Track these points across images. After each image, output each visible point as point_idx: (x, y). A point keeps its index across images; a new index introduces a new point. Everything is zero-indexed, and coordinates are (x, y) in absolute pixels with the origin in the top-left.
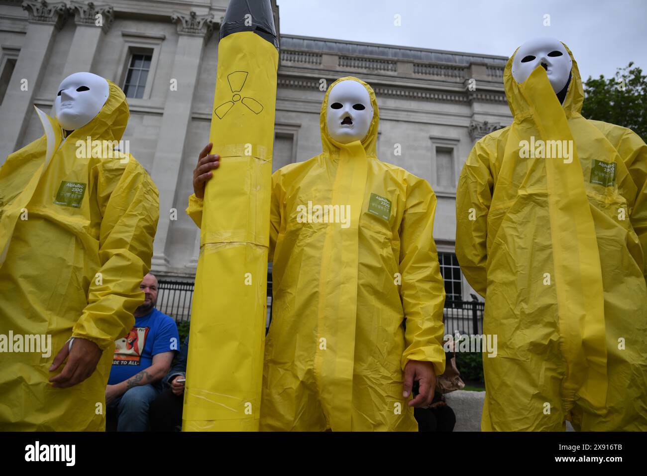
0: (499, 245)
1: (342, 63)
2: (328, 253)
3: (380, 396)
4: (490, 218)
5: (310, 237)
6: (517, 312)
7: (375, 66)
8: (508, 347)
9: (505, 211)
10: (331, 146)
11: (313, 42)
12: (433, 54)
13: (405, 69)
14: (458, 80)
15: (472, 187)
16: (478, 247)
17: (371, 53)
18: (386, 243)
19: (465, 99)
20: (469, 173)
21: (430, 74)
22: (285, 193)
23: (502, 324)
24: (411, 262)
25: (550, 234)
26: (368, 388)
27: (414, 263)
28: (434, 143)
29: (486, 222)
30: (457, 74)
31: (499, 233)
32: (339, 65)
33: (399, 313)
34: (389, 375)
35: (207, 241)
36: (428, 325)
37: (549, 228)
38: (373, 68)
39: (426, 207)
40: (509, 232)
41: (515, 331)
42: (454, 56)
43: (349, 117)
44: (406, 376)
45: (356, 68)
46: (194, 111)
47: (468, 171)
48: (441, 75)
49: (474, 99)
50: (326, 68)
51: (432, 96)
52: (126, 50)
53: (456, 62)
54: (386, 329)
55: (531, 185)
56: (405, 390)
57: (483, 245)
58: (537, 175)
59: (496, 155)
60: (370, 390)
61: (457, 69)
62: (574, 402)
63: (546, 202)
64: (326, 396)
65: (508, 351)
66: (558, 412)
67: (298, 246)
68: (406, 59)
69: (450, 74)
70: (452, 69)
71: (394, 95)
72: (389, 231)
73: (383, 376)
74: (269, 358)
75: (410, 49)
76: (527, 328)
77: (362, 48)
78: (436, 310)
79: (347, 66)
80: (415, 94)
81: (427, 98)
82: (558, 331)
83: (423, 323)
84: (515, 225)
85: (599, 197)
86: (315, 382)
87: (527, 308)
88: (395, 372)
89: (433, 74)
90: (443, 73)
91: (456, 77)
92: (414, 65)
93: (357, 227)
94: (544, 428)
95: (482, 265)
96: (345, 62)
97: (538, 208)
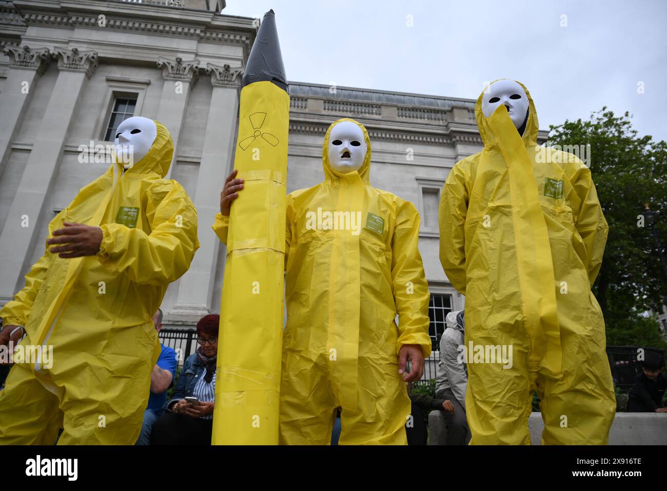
0: (475, 248)
1: (327, 107)
2: (334, 260)
3: (380, 373)
4: (467, 227)
5: (319, 248)
6: (490, 300)
7: (360, 110)
8: (483, 329)
9: (478, 220)
10: (332, 175)
11: (298, 86)
12: (416, 98)
13: (389, 113)
14: (441, 123)
15: (451, 202)
16: (458, 251)
17: (356, 97)
18: (381, 252)
19: (449, 142)
20: (448, 190)
21: (413, 117)
22: (296, 214)
23: (479, 311)
24: (401, 268)
25: (514, 237)
26: (371, 367)
27: (403, 269)
28: (420, 184)
29: (463, 230)
30: (440, 118)
31: (474, 239)
32: (325, 109)
33: (392, 309)
34: (387, 357)
35: (234, 248)
36: (417, 316)
37: (513, 233)
38: (358, 112)
39: (412, 224)
40: (482, 237)
41: (489, 315)
42: (436, 100)
43: (348, 152)
44: (400, 358)
45: (341, 112)
46: (179, 155)
47: (447, 188)
48: (424, 118)
49: (457, 141)
50: (311, 112)
51: (417, 139)
52: (110, 95)
53: (438, 106)
54: (384, 320)
55: (498, 199)
56: (400, 368)
57: (462, 250)
58: (503, 191)
59: (470, 174)
60: (373, 370)
61: (440, 113)
62: (538, 373)
63: (510, 212)
64: (336, 375)
65: (483, 332)
66: (525, 381)
67: (310, 256)
68: (389, 103)
69: (433, 117)
70: (434, 112)
71: (379, 138)
72: (383, 243)
73: (382, 357)
74: (288, 347)
75: (394, 94)
76: (498, 312)
77: (347, 92)
78: (422, 306)
79: (332, 110)
80: (400, 137)
81: (412, 141)
82: (522, 313)
83: (413, 315)
84: (486, 231)
85: (551, 207)
86: (326, 365)
87: (497, 297)
88: (392, 355)
89: (417, 118)
90: (426, 116)
91: (439, 120)
92: (398, 109)
93: (358, 239)
94: (515, 393)
95: (461, 267)
96: (330, 106)
97: (504, 218)
